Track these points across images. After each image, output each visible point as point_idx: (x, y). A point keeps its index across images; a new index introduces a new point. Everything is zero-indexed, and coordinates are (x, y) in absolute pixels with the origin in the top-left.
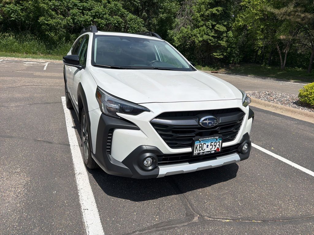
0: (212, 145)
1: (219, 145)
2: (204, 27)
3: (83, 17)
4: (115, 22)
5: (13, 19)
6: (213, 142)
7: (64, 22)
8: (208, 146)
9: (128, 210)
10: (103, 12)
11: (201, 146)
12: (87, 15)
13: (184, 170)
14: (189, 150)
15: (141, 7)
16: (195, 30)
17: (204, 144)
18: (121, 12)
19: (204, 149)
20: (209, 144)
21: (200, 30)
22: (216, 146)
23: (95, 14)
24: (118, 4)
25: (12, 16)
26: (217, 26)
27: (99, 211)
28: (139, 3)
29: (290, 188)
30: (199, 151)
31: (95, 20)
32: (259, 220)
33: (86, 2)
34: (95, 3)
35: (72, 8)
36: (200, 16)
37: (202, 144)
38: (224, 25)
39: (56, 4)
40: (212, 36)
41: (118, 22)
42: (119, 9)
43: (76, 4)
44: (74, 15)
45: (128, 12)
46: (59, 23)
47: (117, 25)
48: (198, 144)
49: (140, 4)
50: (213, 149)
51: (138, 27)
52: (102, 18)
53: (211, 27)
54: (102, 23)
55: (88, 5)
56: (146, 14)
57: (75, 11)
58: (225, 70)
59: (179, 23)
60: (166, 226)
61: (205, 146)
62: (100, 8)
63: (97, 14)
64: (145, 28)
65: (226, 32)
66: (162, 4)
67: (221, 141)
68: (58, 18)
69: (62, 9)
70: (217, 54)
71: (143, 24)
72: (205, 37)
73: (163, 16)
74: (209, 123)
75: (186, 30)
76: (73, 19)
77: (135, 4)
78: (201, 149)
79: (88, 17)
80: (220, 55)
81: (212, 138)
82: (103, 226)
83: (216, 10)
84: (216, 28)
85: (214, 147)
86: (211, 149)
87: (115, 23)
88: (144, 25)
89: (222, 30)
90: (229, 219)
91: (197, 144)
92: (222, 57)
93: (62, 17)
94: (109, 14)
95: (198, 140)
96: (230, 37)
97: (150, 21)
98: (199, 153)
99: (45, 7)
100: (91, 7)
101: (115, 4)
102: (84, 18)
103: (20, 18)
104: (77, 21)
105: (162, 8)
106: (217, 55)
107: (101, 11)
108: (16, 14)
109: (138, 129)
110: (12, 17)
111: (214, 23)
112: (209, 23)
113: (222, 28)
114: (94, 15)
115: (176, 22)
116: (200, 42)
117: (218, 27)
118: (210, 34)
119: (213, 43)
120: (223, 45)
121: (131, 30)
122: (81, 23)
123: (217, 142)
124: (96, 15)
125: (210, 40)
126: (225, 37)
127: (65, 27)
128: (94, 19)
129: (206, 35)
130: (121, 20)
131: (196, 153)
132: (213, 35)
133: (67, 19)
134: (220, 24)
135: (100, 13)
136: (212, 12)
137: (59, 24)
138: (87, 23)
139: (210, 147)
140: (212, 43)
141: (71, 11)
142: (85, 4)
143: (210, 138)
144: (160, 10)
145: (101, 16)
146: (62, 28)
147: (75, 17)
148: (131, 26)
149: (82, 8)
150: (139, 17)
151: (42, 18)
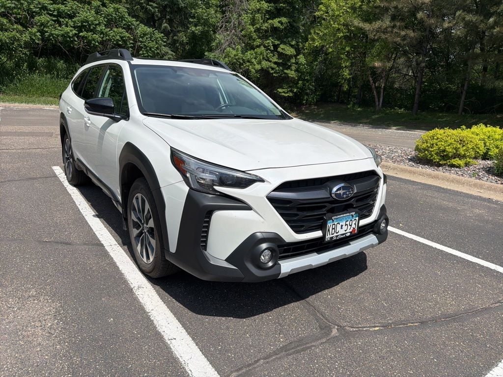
0: (347, 225)
1: (355, 224)
2: (262, 48)
3: (59, 28)
4: (118, 37)
6: (348, 221)
7: (25, 37)
8: (342, 226)
9: (235, 332)
10: (95, 20)
11: (334, 227)
12: (67, 26)
13: (313, 264)
14: (318, 234)
15: (159, 14)
16: (249, 52)
17: (338, 225)
18: (125, 21)
19: (337, 231)
20: (344, 223)
21: (256, 53)
22: (351, 226)
23: (82, 23)
24: (119, 8)
26: (282, 46)
27: (193, 339)
28: (156, 7)
29: (440, 276)
31: (81, 34)
32: (417, 323)
33: (63, 4)
34: (80, 5)
35: (39, 14)
36: (255, 31)
37: (336, 223)
38: (292, 46)
39: (9, 5)
40: (275, 63)
41: (122, 38)
42: (122, 16)
43: (46, 7)
44: (43, 25)
45: (138, 23)
47: (120, 43)
49: (157, 10)
50: (348, 231)
51: (156, 46)
52: (94, 31)
53: (272, 48)
54: (94, 40)
55: (67, 8)
56: (168, 26)
57: (44, 18)
58: (297, 114)
59: (222, 41)
60: (298, 346)
61: (339, 227)
62: (88, 14)
63: (84, 24)
64: (168, 48)
65: (296, 56)
66: (194, 11)
67: (357, 218)
68: (14, 29)
69: (19, 14)
70: (284, 90)
71: (164, 42)
72: (265, 64)
73: (196, 30)
74: (344, 194)
75: (234, 52)
76: (42, 33)
77: (150, 10)
78: (334, 231)
79: (68, 29)
80: (287, 93)
81: (348, 214)
82: (208, 359)
83: (279, 22)
84: (279, 49)
85: (349, 227)
86: (345, 231)
87: (118, 40)
88: (165, 44)
89: (289, 53)
90: (378, 326)
91: (330, 224)
92: (291, 94)
93: (20, 27)
94: (105, 25)
95: (331, 219)
96: (301, 64)
97: (175, 38)
98: (332, 238)
100: (73, 12)
101: (114, 8)
102: (61, 30)
104: (49, 36)
105: (193, 17)
106: (284, 92)
107: (92, 19)
109: (249, 208)
111: (277, 42)
112: (270, 42)
113: (290, 51)
114: (78, 26)
115: (217, 39)
116: (257, 71)
117: (282, 49)
118: (271, 59)
119: (278, 73)
120: (291, 76)
121: (145, 52)
122: (57, 38)
123: (353, 220)
124: (83, 26)
125: (273, 69)
126: (294, 63)
127: (27, 45)
128: (79, 33)
129: (266, 60)
130: (127, 35)
131: (328, 237)
132: (277, 60)
133: (30, 33)
134: (285, 43)
135: (90, 22)
136: (273, 25)
137: (15, 40)
138: (68, 39)
139: (345, 228)
140: (275, 73)
141: (37, 18)
142: (62, 7)
143: (345, 215)
144: (191, 20)
145: (92, 28)
146: (21, 47)
147: (46, 29)
148: (145, 45)
149: (55, 13)
150: (157, 31)
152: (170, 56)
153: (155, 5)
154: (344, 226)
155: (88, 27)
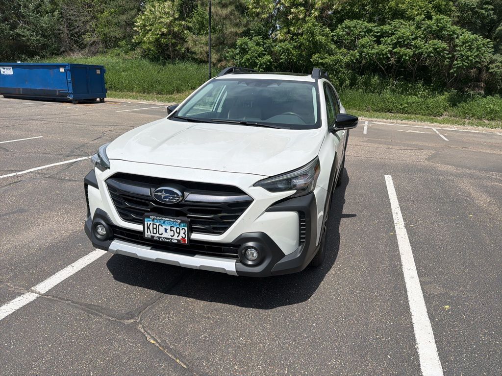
0: (173, 231)
1: (184, 233)
3: (376, 47)
4: (430, 49)
5: (282, 60)
6: (174, 227)
7: (346, 59)
10: (412, 35)
11: (155, 226)
12: (384, 45)
13: (138, 255)
14: (138, 227)
15: (495, 17)
17: (160, 226)
18: (447, 31)
19: (160, 233)
20: (168, 228)
22: (179, 233)
23: (398, 40)
24: (443, 19)
25: (281, 57)
27: (77, 272)
28: (492, 9)
30: (153, 233)
31: (395, 50)
32: (185, 364)
33: (390, 24)
34: (404, 23)
35: (364, 36)
37: (157, 224)
39: (340, 33)
41: (435, 49)
42: (444, 26)
43: (370, 30)
44: (363, 46)
45: (464, 30)
46: (339, 61)
47: (432, 55)
48: (150, 224)
49: (491, 12)
50: (175, 237)
51: (476, 54)
52: (408, 46)
54: (406, 55)
57: (366, 40)
60: (96, 310)
61: (162, 230)
63: (400, 40)
64: (499, 55)
68: (340, 53)
69: (348, 40)
74: (165, 197)
76: (361, 52)
77: (483, 14)
78: (157, 232)
79: (384, 47)
81: (171, 220)
85: (176, 235)
86: (172, 236)
87: (431, 52)
88: (493, 50)
90: (155, 340)
91: (147, 222)
93: (345, 51)
94: (423, 38)
95: (149, 217)
98: (153, 237)
99: (323, 39)
101: (437, 20)
102: (377, 49)
103: (290, 59)
104: (366, 55)
107: (408, 33)
108: (287, 54)
109: (98, 187)
110: (281, 59)
114: (395, 43)
122: (372, 56)
123: (181, 229)
124: (398, 43)
127: (348, 66)
128: (394, 49)
130: (445, 45)
131: (148, 234)
133: (352, 54)
135: (405, 38)
138: (381, 56)
139: (170, 233)
141: (360, 41)
142: (386, 27)
143: (167, 219)
145: (406, 43)
146: (342, 67)
147: (365, 50)
148: (461, 54)
149: (379, 34)
150: (481, 37)
151: (316, 55)
152: (497, 64)
153: (491, 7)
154: (169, 231)
155: (402, 42)
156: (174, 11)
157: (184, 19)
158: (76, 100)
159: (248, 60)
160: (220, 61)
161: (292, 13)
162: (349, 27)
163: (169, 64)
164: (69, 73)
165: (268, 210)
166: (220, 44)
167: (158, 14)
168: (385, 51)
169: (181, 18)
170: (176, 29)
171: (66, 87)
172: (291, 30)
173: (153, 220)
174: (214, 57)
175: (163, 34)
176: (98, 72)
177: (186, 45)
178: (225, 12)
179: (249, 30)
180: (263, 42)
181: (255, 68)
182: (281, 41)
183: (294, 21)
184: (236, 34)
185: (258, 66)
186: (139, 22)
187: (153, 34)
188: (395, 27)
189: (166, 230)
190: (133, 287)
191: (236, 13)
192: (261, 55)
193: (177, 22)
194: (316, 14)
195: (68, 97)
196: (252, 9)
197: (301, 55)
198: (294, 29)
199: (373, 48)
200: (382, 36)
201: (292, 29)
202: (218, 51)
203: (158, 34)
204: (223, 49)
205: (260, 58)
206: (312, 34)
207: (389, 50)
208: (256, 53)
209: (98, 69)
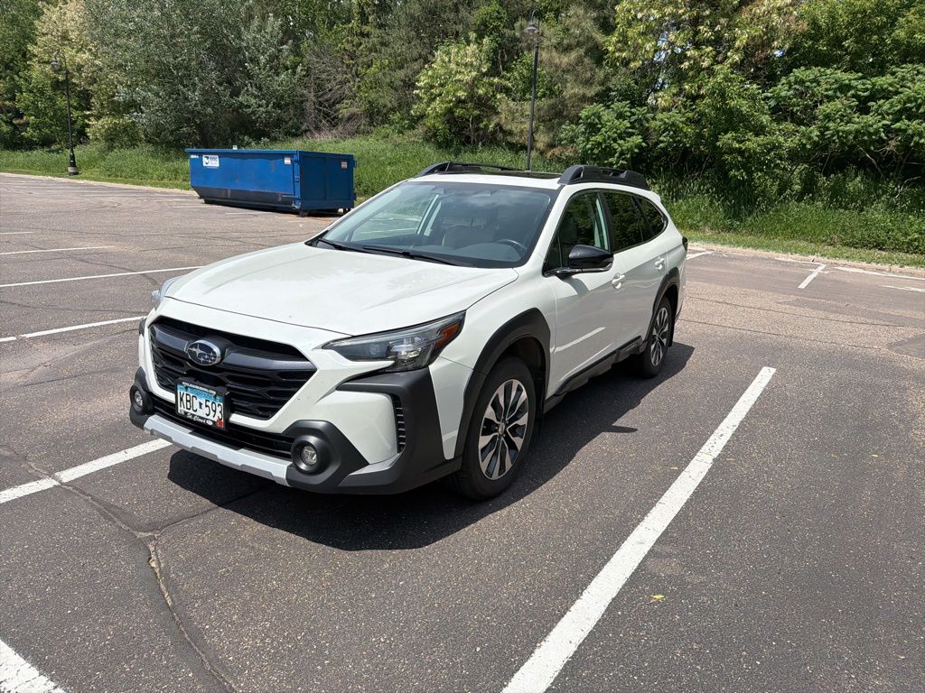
0: (208, 406)
1: (221, 412)
3: (856, 119)
5: (662, 145)
6: (209, 401)
11: (188, 398)
17: (194, 399)
19: (194, 409)
20: (203, 401)
22: (215, 411)
23: (905, 104)
25: (662, 138)
30: (187, 408)
31: (897, 125)
35: (830, 99)
37: (191, 395)
44: (829, 117)
48: (183, 393)
50: (210, 417)
54: (919, 135)
57: (835, 105)
61: (196, 406)
63: (909, 105)
67: (222, 405)
68: (779, 131)
74: (200, 355)
76: (823, 130)
78: (190, 406)
79: (872, 119)
81: (206, 390)
85: (212, 413)
86: (207, 415)
91: (181, 390)
93: (791, 127)
95: (181, 383)
98: (186, 413)
102: (858, 123)
103: (680, 142)
104: (833, 136)
108: (672, 133)
110: (662, 142)
114: (899, 111)
122: (846, 137)
123: (217, 405)
124: (905, 110)
128: (894, 124)
131: (181, 409)
133: (803, 133)
135: (920, 101)
137: (774, 147)
138: (866, 138)
139: (204, 409)
141: (823, 107)
142: (884, 80)
143: (201, 388)
145: (921, 111)
146: (781, 159)
147: (831, 124)
149: (866, 94)
151: (729, 135)
154: (203, 406)
155: (914, 110)
156: (481, 60)
157: (498, 74)
158: (306, 211)
159: (600, 144)
160: (551, 146)
161: (689, 59)
162: (802, 82)
163: (465, 152)
164: (297, 167)
165: (341, 387)
166: (557, 115)
167: (453, 66)
168: (875, 126)
169: (493, 72)
170: (481, 92)
171: (289, 189)
172: (685, 89)
173: (187, 388)
174: (542, 139)
175: (460, 101)
176: (344, 165)
177: (495, 120)
178: (565, 60)
179: (610, 90)
180: (631, 112)
181: (610, 160)
182: (664, 110)
183: (691, 74)
184: (584, 99)
185: (617, 155)
186: (423, 81)
187: (442, 102)
188: (903, 79)
189: (201, 404)
190: (183, 491)
191: (587, 60)
192: (624, 135)
193: (485, 80)
194: (737, 58)
195: (293, 205)
196: (614, 52)
197: (700, 135)
198: (691, 87)
199: (849, 121)
200: (873, 97)
201: (687, 87)
202: (551, 129)
203: (451, 101)
204: (560, 124)
205: (622, 141)
206: (723, 95)
207: (884, 125)
208: (614, 133)
209: (344, 160)
